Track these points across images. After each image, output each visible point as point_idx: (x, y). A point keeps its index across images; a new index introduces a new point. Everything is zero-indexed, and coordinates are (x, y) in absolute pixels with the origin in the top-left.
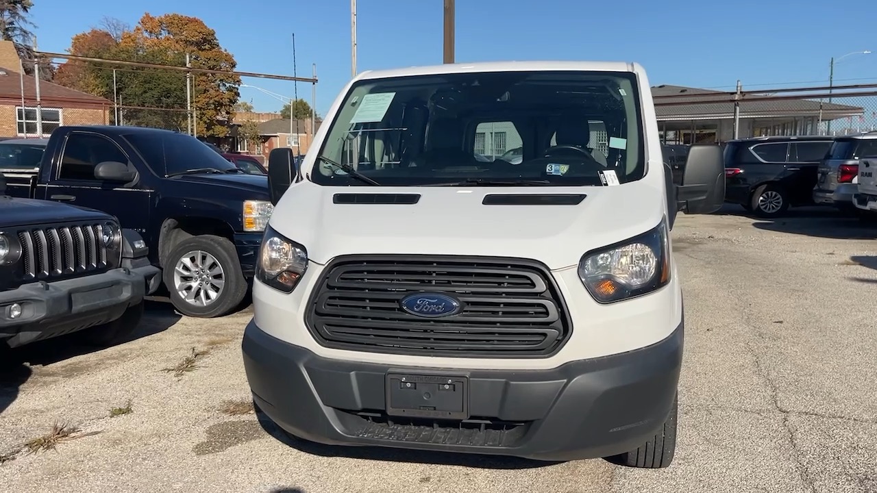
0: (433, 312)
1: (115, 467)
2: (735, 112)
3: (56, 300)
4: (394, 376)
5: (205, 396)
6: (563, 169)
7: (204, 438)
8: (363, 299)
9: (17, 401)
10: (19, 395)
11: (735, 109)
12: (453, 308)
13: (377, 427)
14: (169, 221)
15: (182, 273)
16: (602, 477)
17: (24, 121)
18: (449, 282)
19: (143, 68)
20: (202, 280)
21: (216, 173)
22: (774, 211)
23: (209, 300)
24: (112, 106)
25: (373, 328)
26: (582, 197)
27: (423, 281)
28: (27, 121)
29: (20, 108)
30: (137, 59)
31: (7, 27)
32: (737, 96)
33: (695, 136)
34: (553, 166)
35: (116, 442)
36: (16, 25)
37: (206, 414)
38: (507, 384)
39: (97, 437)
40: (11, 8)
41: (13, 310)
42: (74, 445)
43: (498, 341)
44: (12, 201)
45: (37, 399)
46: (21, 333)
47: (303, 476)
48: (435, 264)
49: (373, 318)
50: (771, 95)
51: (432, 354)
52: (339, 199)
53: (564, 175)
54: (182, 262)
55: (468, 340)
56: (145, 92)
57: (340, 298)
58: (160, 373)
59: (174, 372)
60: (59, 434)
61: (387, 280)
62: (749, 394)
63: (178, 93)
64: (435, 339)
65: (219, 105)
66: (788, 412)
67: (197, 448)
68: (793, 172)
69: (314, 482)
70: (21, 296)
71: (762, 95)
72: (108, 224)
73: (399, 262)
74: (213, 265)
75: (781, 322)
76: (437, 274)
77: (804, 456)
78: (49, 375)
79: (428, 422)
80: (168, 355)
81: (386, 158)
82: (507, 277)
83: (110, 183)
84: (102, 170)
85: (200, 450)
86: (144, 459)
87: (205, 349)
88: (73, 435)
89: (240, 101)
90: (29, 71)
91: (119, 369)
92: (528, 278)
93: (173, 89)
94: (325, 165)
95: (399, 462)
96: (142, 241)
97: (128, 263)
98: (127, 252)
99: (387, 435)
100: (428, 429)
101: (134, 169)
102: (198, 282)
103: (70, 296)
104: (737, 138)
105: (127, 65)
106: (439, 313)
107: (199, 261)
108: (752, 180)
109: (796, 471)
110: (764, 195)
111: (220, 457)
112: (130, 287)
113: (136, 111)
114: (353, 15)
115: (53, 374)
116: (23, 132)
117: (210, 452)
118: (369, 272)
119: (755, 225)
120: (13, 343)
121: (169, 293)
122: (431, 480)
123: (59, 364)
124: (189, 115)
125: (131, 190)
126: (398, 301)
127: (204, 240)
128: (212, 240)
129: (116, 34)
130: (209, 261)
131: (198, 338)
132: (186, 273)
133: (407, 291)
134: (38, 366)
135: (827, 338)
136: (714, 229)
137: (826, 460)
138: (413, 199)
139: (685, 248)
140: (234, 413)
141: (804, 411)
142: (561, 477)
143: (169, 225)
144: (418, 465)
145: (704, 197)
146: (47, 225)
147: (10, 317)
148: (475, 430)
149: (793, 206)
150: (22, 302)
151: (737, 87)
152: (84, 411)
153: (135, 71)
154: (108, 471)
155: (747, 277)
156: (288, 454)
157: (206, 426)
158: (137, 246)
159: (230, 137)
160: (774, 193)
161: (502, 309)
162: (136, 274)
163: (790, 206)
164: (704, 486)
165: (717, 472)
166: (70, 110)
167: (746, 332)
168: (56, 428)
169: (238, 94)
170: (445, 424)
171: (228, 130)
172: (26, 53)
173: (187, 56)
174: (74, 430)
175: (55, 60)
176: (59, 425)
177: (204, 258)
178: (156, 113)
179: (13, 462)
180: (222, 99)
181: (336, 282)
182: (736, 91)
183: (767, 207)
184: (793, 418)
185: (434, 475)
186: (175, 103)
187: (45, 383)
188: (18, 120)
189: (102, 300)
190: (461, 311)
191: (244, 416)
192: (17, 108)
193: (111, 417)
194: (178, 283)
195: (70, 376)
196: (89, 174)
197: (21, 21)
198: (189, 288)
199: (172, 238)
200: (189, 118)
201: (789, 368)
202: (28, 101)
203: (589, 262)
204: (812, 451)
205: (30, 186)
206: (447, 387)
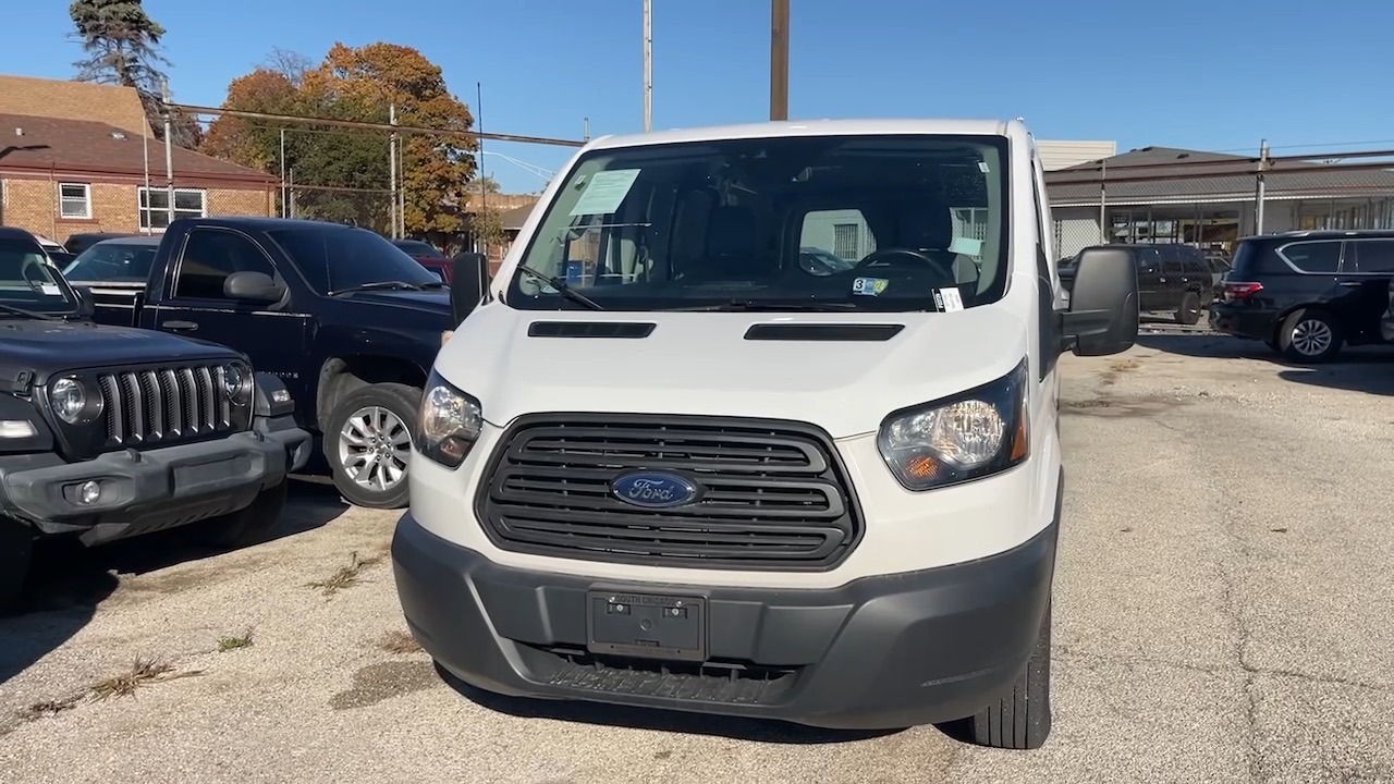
0: (657, 500)
1: (214, 723)
2: (1258, 191)
3: (150, 478)
4: (600, 595)
5: (361, 625)
6: (880, 286)
7: (349, 686)
8: (559, 480)
9: (90, 624)
10: (96, 617)
11: (1258, 186)
12: (687, 494)
13: (580, 671)
14: (333, 361)
15: (350, 441)
16: (935, 760)
17: (147, 209)
18: (687, 456)
19: (327, 127)
20: (380, 452)
21: (407, 289)
22: (1318, 352)
23: (390, 483)
24: (279, 185)
25: (572, 523)
26: (897, 329)
27: (648, 454)
28: (153, 209)
29: (143, 189)
30: (318, 113)
31: (127, 65)
32: (1260, 164)
33: (1201, 230)
34: (864, 281)
35: (220, 688)
36: (141, 63)
37: (359, 650)
38: (764, 610)
39: (195, 679)
40: (133, 37)
41: (87, 491)
42: (161, 689)
43: (755, 544)
44: (95, 330)
45: (120, 623)
46: (99, 526)
47: (484, 744)
48: (664, 428)
49: (571, 508)
50: (1334, 162)
51: (657, 563)
52: (538, 330)
53: (879, 295)
54: (351, 425)
55: (710, 543)
56: (329, 163)
57: (527, 478)
58: (302, 590)
59: (323, 589)
60: (142, 673)
61: (596, 451)
62: (1201, 642)
63: (379, 165)
64: (662, 540)
65: (444, 182)
66: (1256, 671)
67: (336, 699)
68: (1351, 290)
69: (497, 754)
70: (100, 471)
71: (1320, 162)
72: (235, 365)
73: (610, 425)
74: (397, 430)
75: (1283, 531)
76: (666, 444)
77: (1264, 738)
78: (143, 588)
79: (653, 665)
80: (319, 563)
81: (639, 268)
82: (770, 449)
83: (247, 303)
84: (236, 284)
85: (341, 702)
86: (257, 713)
87: (376, 555)
88: (162, 675)
89: (478, 175)
90: (159, 133)
91: (244, 582)
92: (799, 450)
93: (371, 158)
94: (528, 279)
95: (630, 727)
96: (284, 392)
97: (262, 424)
98: (262, 408)
99: (591, 682)
100: (653, 675)
101: (284, 284)
102: (375, 454)
103: (170, 473)
104: (1260, 234)
105: (302, 123)
106: (666, 501)
107: (375, 423)
108: (1282, 302)
109: (1245, 761)
110: (1301, 326)
111: (367, 712)
112: (262, 459)
113: (315, 192)
114: (646, 42)
115: (147, 588)
116: (147, 226)
117: (353, 705)
118: (568, 439)
119: (1284, 375)
120: (88, 540)
121: (332, 470)
122: (672, 756)
123: (160, 572)
124: (393, 198)
125: (277, 314)
126: (608, 482)
127: (384, 391)
128: (395, 391)
129: (293, 75)
130: (391, 422)
131: (368, 539)
132: (357, 441)
133: (624, 467)
134: (129, 575)
135: (1353, 556)
136: (1214, 381)
137: (1298, 745)
138: (642, 331)
139: (1158, 411)
140: (399, 650)
141: (1282, 670)
142: (871, 758)
143: (333, 367)
144: (656, 733)
145: (1105, 330)
146: (142, 366)
147: (82, 500)
148: (723, 679)
149: (1350, 344)
150: (100, 480)
151: (1262, 150)
152: (183, 643)
153: (315, 131)
154: (202, 728)
155: (1247, 459)
156: (467, 712)
157: (355, 668)
158: (276, 398)
159: (461, 232)
160: (1318, 324)
161: (761, 496)
162: (272, 440)
163: (1345, 343)
164: (1091, 778)
165: (1118, 758)
166: (217, 192)
167: (1223, 546)
168: (137, 666)
169: (474, 165)
170: (679, 668)
171: (460, 221)
172: (153, 104)
173: (392, 108)
174: (164, 669)
175: (201, 117)
176: (144, 660)
177: (383, 418)
178: (345, 196)
179: (73, 711)
180: (448, 172)
181: (520, 454)
182: (1259, 156)
183: (1306, 345)
184: (1262, 681)
185: (678, 748)
186: (374, 180)
187: (135, 600)
188: (140, 208)
189: (220, 478)
190: (699, 499)
191: (414, 654)
192: (140, 189)
193: (220, 651)
194: (344, 455)
195: (173, 591)
196: (215, 289)
197: (148, 55)
198: (361, 464)
199: (338, 386)
200: (394, 204)
201: (1277, 603)
202: (153, 178)
203: (896, 428)
204: (1279, 731)
205: (133, 307)
206: (676, 612)
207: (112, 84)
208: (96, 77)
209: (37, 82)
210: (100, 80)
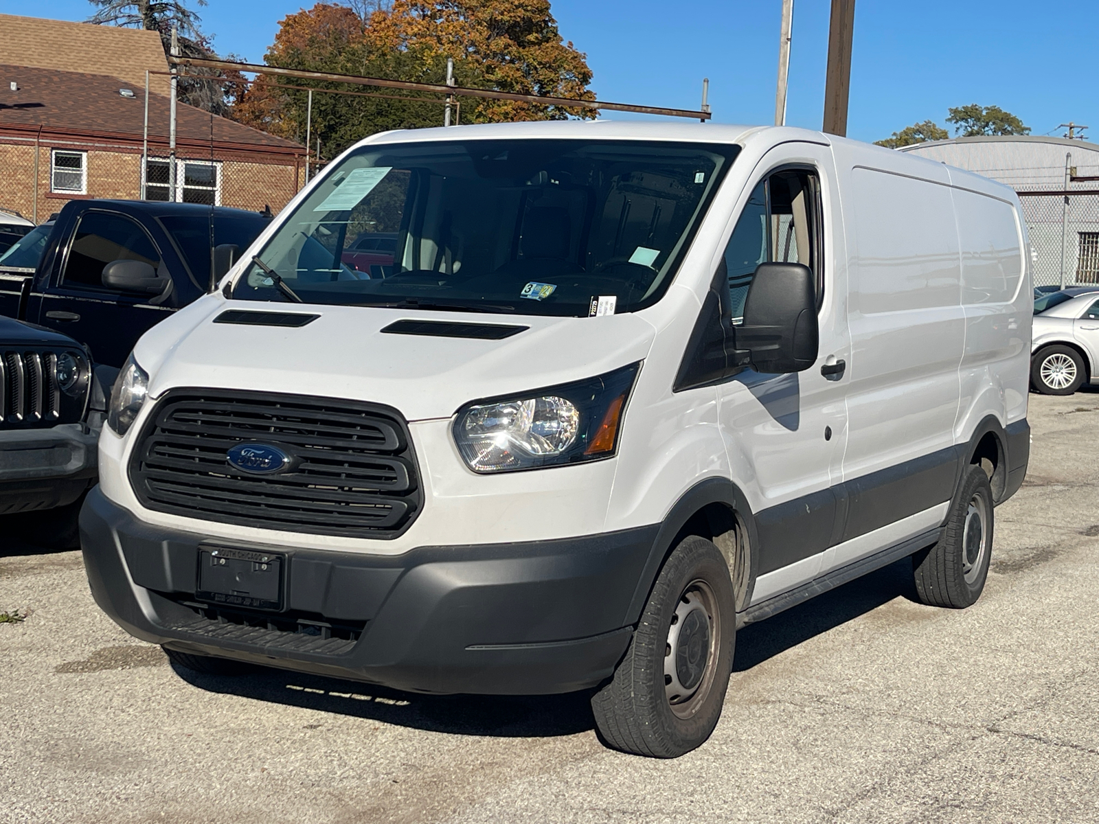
0: (260, 468)
4: (206, 549)
6: (547, 290)
7: (83, 658)
8: (192, 448)
12: (283, 464)
13: (205, 623)
25: (200, 486)
26: (519, 330)
34: (536, 285)
38: (332, 567)
43: (338, 513)
48: (278, 406)
53: (541, 299)
57: (171, 445)
66: (998, 732)
67: (64, 665)
72: (72, 354)
73: (237, 401)
76: (278, 419)
82: (359, 428)
83: (130, 294)
84: (114, 273)
92: (379, 430)
97: (95, 419)
98: (97, 402)
99: (207, 630)
100: (263, 630)
101: (167, 275)
106: (265, 469)
118: (204, 412)
125: (157, 308)
129: (366, 13)
145: (776, 347)
148: (318, 637)
157: (100, 647)
161: (346, 469)
166: (236, 166)
188: (143, 183)
189: (37, 467)
190: (296, 469)
205: (20, 294)
206: (264, 567)
207: (133, 27)
208: (116, 17)
209: (44, 23)
210: (120, 21)
